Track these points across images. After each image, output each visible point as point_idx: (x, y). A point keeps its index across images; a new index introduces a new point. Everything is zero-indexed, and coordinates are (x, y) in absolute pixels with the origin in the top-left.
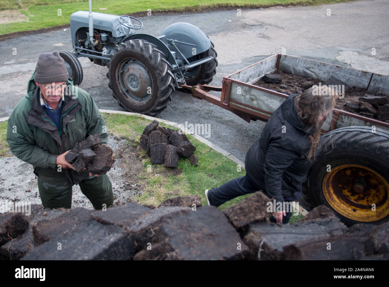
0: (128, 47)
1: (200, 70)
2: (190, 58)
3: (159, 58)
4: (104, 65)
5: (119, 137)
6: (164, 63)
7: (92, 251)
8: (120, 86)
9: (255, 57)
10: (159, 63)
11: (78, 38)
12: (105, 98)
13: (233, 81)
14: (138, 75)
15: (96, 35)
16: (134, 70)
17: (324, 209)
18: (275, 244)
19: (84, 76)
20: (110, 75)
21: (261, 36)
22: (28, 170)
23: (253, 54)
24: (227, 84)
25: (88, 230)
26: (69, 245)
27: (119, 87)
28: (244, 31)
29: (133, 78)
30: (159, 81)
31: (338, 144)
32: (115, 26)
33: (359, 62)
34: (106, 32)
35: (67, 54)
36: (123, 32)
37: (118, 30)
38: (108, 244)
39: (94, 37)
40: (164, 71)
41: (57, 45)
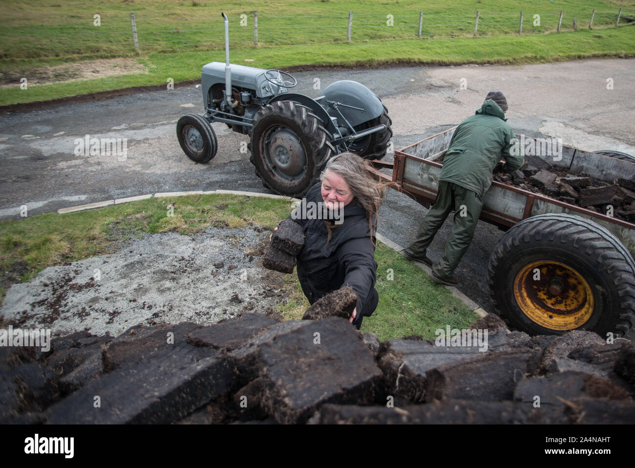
0: (275, 110)
1: (370, 141)
2: (358, 126)
3: (315, 125)
4: (246, 133)
5: (260, 228)
6: (321, 132)
7: (167, 385)
8: (265, 161)
9: (442, 126)
10: (315, 132)
11: (212, 98)
12: (247, 177)
13: (407, 157)
14: (288, 147)
15: (235, 94)
16: (282, 140)
17: (493, 318)
18: (419, 368)
19: (218, 148)
20: (252, 146)
21: (450, 100)
22: (134, 271)
23: (440, 123)
24: (400, 159)
25: (172, 355)
26: (137, 377)
27: (263, 162)
28: (429, 94)
29: (281, 150)
30: (314, 155)
31: (531, 236)
32: (261, 83)
33: (565, 135)
34: (249, 90)
35: (195, 118)
36: (271, 91)
37: (264, 88)
38: (192, 374)
39: (233, 96)
40: (321, 142)
41: (186, 106)
